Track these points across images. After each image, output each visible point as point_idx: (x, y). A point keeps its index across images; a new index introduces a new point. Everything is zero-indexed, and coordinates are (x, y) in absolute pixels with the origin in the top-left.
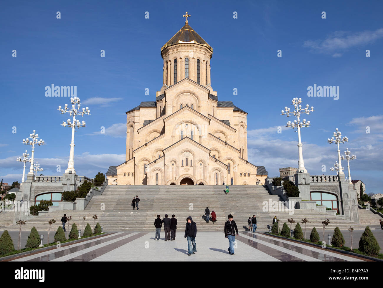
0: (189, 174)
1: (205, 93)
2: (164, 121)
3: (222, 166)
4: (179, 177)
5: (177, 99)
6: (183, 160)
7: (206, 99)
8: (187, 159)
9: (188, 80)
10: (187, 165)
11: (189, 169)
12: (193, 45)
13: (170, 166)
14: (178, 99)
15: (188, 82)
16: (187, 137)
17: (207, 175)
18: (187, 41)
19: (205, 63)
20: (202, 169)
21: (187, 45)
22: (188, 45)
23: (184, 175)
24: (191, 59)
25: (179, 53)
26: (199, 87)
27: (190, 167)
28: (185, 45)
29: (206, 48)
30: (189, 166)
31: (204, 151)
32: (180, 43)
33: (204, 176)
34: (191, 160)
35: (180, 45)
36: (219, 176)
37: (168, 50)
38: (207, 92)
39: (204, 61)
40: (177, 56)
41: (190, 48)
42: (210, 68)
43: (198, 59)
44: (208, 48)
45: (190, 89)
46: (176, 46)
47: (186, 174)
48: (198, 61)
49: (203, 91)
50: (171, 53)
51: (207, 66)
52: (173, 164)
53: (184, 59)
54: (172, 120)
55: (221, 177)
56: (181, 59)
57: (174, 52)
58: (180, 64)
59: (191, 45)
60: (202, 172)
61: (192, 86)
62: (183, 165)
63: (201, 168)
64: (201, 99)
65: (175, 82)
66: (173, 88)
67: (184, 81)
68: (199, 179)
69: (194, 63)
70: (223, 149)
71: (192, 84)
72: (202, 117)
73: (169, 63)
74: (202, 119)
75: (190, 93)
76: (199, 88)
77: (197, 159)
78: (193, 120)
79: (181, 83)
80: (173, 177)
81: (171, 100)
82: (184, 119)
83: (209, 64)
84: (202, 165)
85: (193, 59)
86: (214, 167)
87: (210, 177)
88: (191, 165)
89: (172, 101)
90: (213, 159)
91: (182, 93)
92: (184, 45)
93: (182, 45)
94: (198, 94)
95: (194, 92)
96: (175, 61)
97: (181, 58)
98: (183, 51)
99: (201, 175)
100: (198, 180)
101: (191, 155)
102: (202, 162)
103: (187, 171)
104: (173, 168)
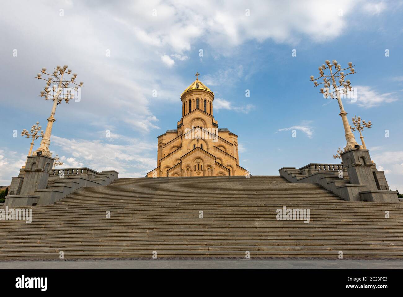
1: (210, 118)
2: (181, 138)
3: (224, 170)
6: (195, 166)
8: (198, 164)
10: (198, 169)
11: (200, 173)
13: (186, 171)
15: (198, 111)
16: (198, 147)
18: (197, 88)
19: (209, 102)
20: (210, 172)
22: (198, 90)
24: (200, 100)
25: (192, 96)
27: (200, 171)
29: (210, 93)
31: (211, 158)
32: (193, 89)
34: (202, 165)
37: (185, 95)
40: (191, 98)
41: (199, 93)
43: (205, 99)
45: (200, 116)
46: (190, 91)
48: (205, 101)
51: (210, 105)
52: (188, 169)
53: (195, 100)
57: (189, 96)
58: (193, 103)
60: (210, 174)
61: (201, 114)
62: (195, 169)
64: (207, 123)
65: (190, 112)
67: (196, 111)
69: (202, 102)
70: (225, 158)
71: (201, 112)
73: (186, 103)
75: (199, 119)
76: (205, 115)
77: (206, 164)
79: (193, 112)
84: (210, 169)
85: (202, 100)
86: (219, 171)
88: (202, 169)
89: (188, 124)
90: (217, 165)
91: (194, 119)
94: (205, 120)
95: (203, 118)
96: (190, 101)
97: (193, 99)
98: (195, 94)
101: (201, 161)
102: (210, 167)
103: (198, 174)
104: (188, 172)
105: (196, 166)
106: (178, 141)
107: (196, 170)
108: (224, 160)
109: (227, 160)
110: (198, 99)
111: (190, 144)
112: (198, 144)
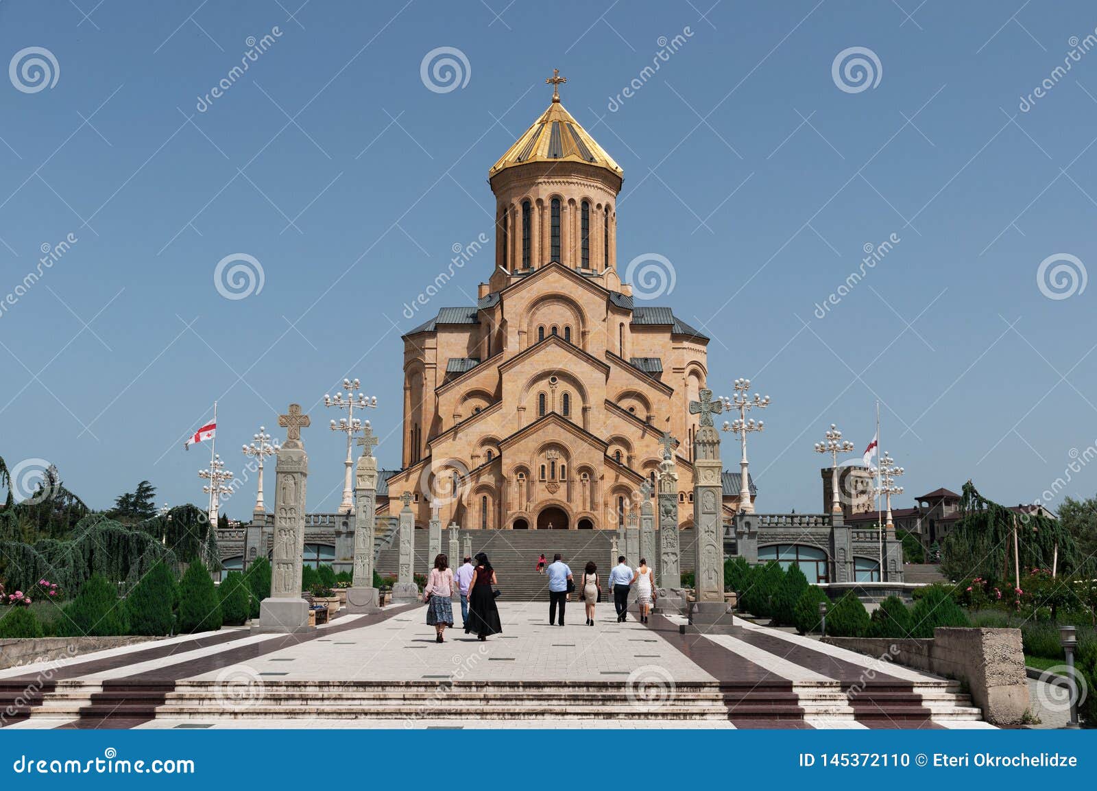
1: (597, 298)
5: (530, 315)
6: (543, 467)
7: (601, 315)
8: (553, 464)
10: (553, 477)
13: (515, 480)
14: (534, 314)
15: (557, 272)
17: (600, 499)
26: (583, 285)
27: (559, 484)
30: (558, 481)
33: (592, 502)
34: (563, 466)
38: (602, 298)
45: (563, 288)
49: (594, 294)
52: (521, 476)
60: (588, 493)
61: (566, 281)
62: (543, 477)
64: (588, 314)
67: (548, 271)
70: (640, 439)
71: (566, 277)
75: (560, 299)
76: (584, 288)
77: (576, 463)
79: (539, 275)
81: (516, 316)
88: (563, 477)
89: (519, 318)
91: (543, 300)
94: (580, 302)
95: (573, 296)
101: (562, 453)
103: (552, 493)
104: (521, 486)
105: (546, 466)
107: (546, 479)
110: (556, 200)
112: (553, 392)
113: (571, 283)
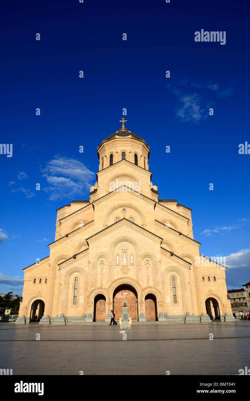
0: (128, 278)
1: (146, 176)
2: (93, 205)
3: (181, 265)
4: (112, 283)
7: (148, 183)
8: (125, 252)
9: (125, 162)
11: (128, 270)
12: (129, 139)
13: (97, 265)
15: (125, 164)
17: (159, 279)
18: (124, 136)
19: (143, 158)
20: (150, 269)
21: (124, 139)
23: (120, 279)
24: (128, 154)
25: (115, 148)
26: (138, 169)
27: (129, 267)
28: (122, 139)
29: (143, 144)
31: (152, 239)
32: (116, 137)
33: (154, 281)
34: (132, 255)
35: (116, 139)
36: (178, 281)
38: (148, 175)
39: (141, 156)
40: (114, 150)
41: (127, 143)
42: (148, 166)
43: (136, 153)
44: (145, 144)
45: (128, 171)
46: (112, 141)
47: (123, 278)
48: (136, 156)
49: (144, 173)
50: (108, 149)
51: (145, 163)
52: (102, 262)
53: (120, 153)
54: (103, 203)
55: (182, 282)
56: (117, 153)
57: (110, 148)
58: (116, 159)
59: (128, 139)
61: (130, 168)
63: (148, 268)
65: (111, 164)
66: (107, 171)
67: (120, 163)
68: (145, 286)
69: (131, 156)
71: (129, 166)
72: (145, 199)
73: (105, 159)
74: (145, 202)
75: (127, 176)
76: (138, 171)
77: (141, 252)
78: (132, 203)
79: (116, 166)
80: (102, 283)
81: (104, 184)
82: (120, 203)
83: (147, 161)
84: (150, 262)
85: (131, 154)
86: (169, 265)
87: (163, 283)
88: (132, 263)
90: (166, 254)
91: (118, 177)
92: (120, 139)
93: (119, 139)
94: (137, 178)
95: (133, 174)
96: (111, 156)
98: (120, 145)
99: (148, 280)
100: (145, 289)
101: (131, 245)
102: (149, 258)
103: (125, 273)
105: (120, 255)
106: (87, 212)
107: (120, 264)
108: (175, 246)
109: (182, 247)
111: (109, 216)
113: (132, 169)
